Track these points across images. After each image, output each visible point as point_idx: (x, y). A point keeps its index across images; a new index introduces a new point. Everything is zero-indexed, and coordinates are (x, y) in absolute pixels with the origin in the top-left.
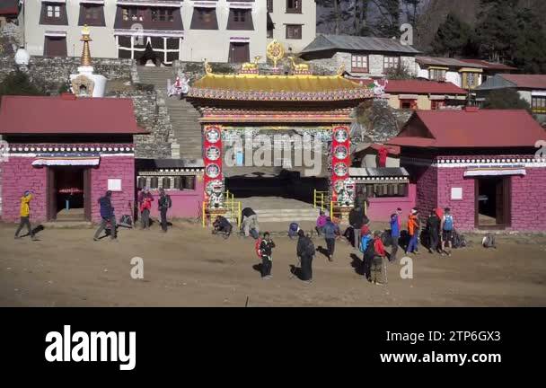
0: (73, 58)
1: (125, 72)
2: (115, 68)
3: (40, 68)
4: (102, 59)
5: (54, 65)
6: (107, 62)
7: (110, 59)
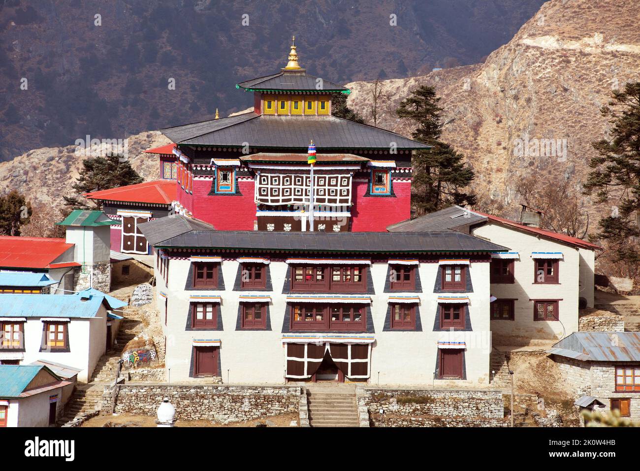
0: (227, 388)
1: (292, 403)
2: (279, 399)
3: (186, 402)
4: (263, 388)
5: (203, 397)
6: (270, 392)
7: (275, 388)
